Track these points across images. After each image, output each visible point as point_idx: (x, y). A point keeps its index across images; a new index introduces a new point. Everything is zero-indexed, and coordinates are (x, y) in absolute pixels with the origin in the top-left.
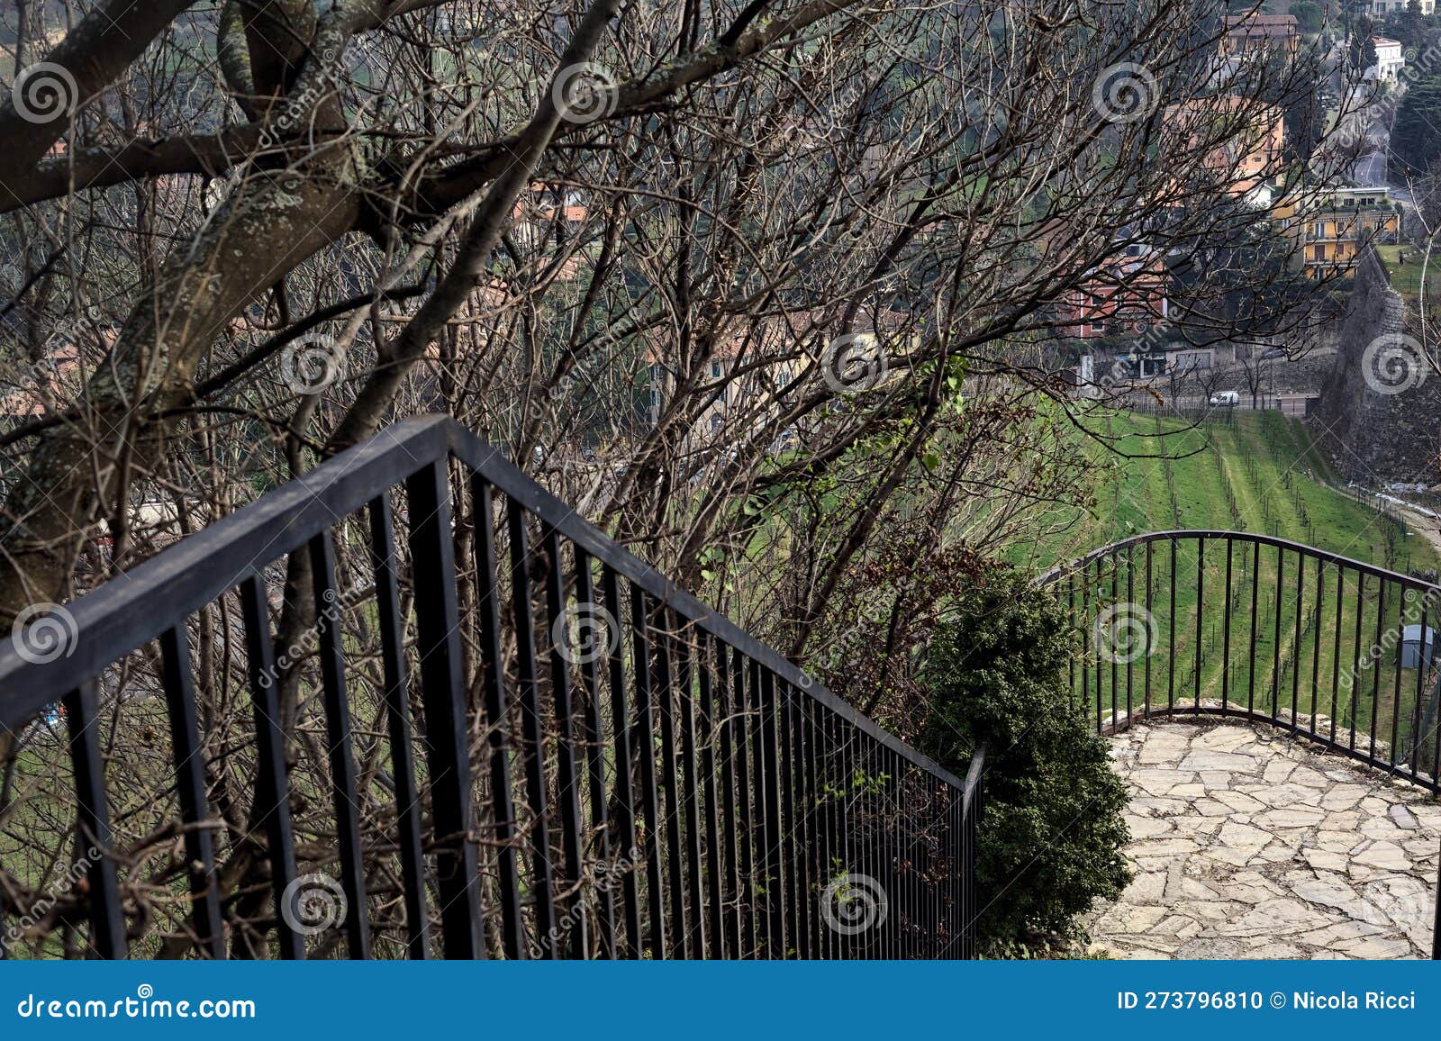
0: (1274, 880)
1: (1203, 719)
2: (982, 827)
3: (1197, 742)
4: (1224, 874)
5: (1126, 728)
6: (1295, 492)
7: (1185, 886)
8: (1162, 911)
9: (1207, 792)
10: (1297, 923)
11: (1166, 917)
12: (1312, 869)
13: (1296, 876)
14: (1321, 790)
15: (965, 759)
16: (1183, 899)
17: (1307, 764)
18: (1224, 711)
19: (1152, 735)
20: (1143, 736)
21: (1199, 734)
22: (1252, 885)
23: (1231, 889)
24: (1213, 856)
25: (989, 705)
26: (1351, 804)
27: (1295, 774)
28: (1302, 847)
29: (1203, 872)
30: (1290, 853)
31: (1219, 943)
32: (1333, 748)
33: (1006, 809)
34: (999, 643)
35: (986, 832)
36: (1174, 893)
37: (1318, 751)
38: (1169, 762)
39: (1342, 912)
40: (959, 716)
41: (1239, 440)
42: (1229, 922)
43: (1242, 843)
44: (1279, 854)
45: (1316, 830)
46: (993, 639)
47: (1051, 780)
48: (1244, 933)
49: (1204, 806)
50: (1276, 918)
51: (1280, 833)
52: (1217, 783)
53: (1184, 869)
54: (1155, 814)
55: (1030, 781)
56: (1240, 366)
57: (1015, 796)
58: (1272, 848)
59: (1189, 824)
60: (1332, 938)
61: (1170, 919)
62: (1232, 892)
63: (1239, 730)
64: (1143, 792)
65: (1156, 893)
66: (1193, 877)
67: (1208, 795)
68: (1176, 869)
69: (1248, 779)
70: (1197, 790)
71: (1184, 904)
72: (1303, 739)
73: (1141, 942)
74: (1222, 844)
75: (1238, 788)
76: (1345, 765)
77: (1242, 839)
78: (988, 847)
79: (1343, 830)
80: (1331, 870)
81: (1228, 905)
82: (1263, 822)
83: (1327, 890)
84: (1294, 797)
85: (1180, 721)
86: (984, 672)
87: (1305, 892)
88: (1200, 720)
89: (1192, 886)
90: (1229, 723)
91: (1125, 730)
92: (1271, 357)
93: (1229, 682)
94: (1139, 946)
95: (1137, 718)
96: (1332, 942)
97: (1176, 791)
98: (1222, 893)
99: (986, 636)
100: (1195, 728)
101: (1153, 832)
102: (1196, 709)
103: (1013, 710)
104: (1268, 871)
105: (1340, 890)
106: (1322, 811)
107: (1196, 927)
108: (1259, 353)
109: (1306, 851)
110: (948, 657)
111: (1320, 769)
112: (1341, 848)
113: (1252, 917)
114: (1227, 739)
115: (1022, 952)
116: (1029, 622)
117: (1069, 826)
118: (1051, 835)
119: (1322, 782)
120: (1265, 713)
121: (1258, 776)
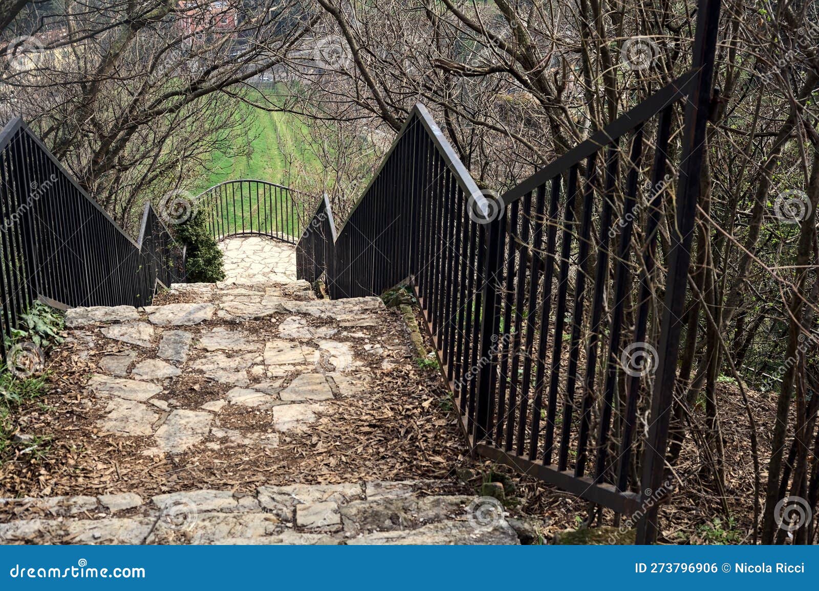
1: (246, 236)
2: (188, 264)
3: (244, 243)
5: (223, 240)
13: (271, 275)
14: (279, 253)
17: (276, 246)
18: (251, 233)
19: (231, 242)
20: (228, 242)
21: (245, 240)
22: (260, 278)
23: (254, 280)
24: (249, 272)
25: (187, 234)
27: (272, 249)
28: (273, 267)
29: (246, 276)
30: (270, 270)
32: (283, 241)
33: (193, 259)
36: (239, 281)
37: (279, 242)
38: (236, 249)
44: (267, 270)
45: (277, 263)
47: (204, 251)
49: (246, 260)
51: (267, 265)
54: (232, 263)
55: (198, 252)
57: (195, 256)
59: (242, 265)
63: (256, 238)
65: (234, 281)
67: (247, 257)
68: (239, 276)
69: (259, 251)
70: (244, 256)
72: (275, 239)
74: (251, 269)
75: (256, 254)
76: (286, 245)
77: (257, 267)
79: (285, 263)
80: (281, 273)
82: (263, 262)
84: (272, 255)
85: (239, 237)
88: (244, 236)
90: (253, 236)
95: (226, 237)
97: (238, 257)
101: (232, 268)
102: (243, 233)
103: (193, 235)
104: (264, 274)
106: (279, 258)
111: (279, 247)
112: (284, 267)
114: (253, 241)
117: (209, 262)
118: (205, 265)
119: (280, 251)
120: (264, 233)
121: (262, 250)
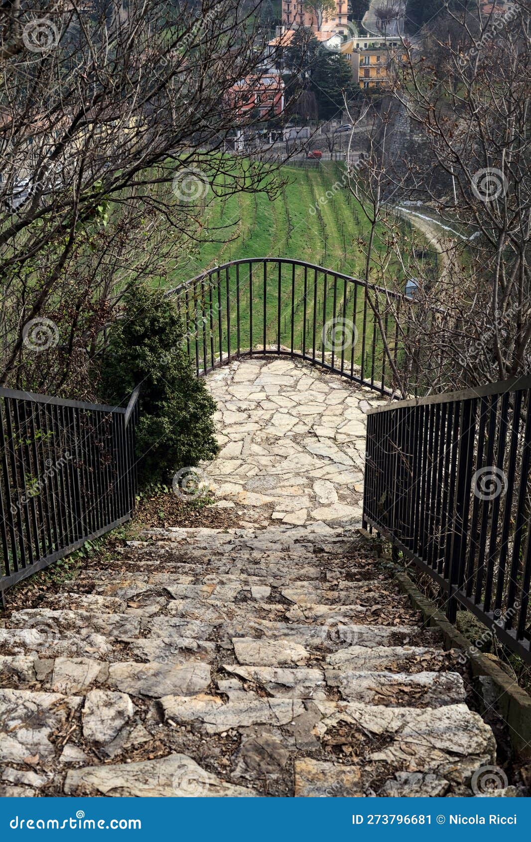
0: (298, 443)
1: (268, 357)
2: (138, 428)
3: (264, 369)
4: (272, 441)
5: (227, 363)
6: (352, 206)
7: (252, 449)
8: (240, 462)
9: (267, 397)
10: (307, 466)
11: (241, 465)
12: (317, 437)
13: (310, 441)
14: (326, 394)
15: (129, 393)
16: (251, 455)
17: (319, 379)
18: (278, 352)
19: (241, 366)
20: (237, 367)
21: (266, 364)
22: (287, 447)
23: (276, 449)
24: (268, 431)
25: (141, 365)
26: (340, 400)
27: (313, 386)
28: (313, 425)
29: (262, 440)
30: (307, 428)
31: (267, 478)
32: (333, 371)
33: (151, 418)
34: (146, 331)
35: (141, 431)
36: (246, 452)
37: (326, 372)
38: (249, 381)
39: (331, 459)
40: (126, 370)
41: (323, 178)
42: (274, 466)
43: (283, 424)
44: (301, 429)
45: (321, 415)
46: (142, 330)
47: (174, 402)
48: (280, 473)
49: (265, 405)
50: (297, 463)
51: (303, 418)
52: (272, 391)
53: (252, 441)
54: (240, 410)
55: (164, 403)
56: (324, 137)
57: (156, 411)
58: (298, 426)
59: (257, 414)
60: (325, 473)
61: (243, 467)
62: (276, 450)
63: (286, 362)
64: (234, 398)
65: (237, 453)
66: (256, 443)
67: (268, 399)
68: (248, 439)
69: (289, 389)
70: (262, 396)
71: (251, 458)
72: (319, 366)
73: (228, 479)
74: (273, 425)
75: (283, 394)
76: (338, 380)
77: (283, 422)
78: (142, 439)
79: (335, 415)
80: (327, 437)
81: (273, 458)
82: (294, 412)
83: (324, 448)
84: (312, 398)
85: (257, 358)
86: (138, 348)
87: (313, 449)
89: (256, 448)
90: (281, 359)
91: (227, 364)
92: (340, 132)
93: (317, 311)
94: (227, 481)
95: (233, 357)
96: (324, 475)
97: (252, 397)
98: (271, 451)
99: (138, 328)
100: (264, 362)
101: (237, 420)
102: (264, 352)
103: (154, 366)
104: (295, 439)
105: (330, 447)
106: (325, 405)
107: (257, 470)
108: (334, 129)
109: (315, 427)
110: (119, 340)
111: (326, 382)
112: (333, 425)
113: (285, 464)
114: (280, 367)
115: (164, 489)
116: (161, 320)
117: (184, 426)
118: (173, 432)
119: (327, 389)
120: (299, 352)
121: (294, 387)
